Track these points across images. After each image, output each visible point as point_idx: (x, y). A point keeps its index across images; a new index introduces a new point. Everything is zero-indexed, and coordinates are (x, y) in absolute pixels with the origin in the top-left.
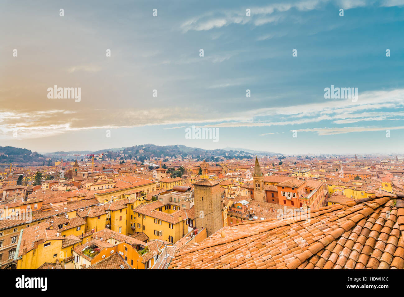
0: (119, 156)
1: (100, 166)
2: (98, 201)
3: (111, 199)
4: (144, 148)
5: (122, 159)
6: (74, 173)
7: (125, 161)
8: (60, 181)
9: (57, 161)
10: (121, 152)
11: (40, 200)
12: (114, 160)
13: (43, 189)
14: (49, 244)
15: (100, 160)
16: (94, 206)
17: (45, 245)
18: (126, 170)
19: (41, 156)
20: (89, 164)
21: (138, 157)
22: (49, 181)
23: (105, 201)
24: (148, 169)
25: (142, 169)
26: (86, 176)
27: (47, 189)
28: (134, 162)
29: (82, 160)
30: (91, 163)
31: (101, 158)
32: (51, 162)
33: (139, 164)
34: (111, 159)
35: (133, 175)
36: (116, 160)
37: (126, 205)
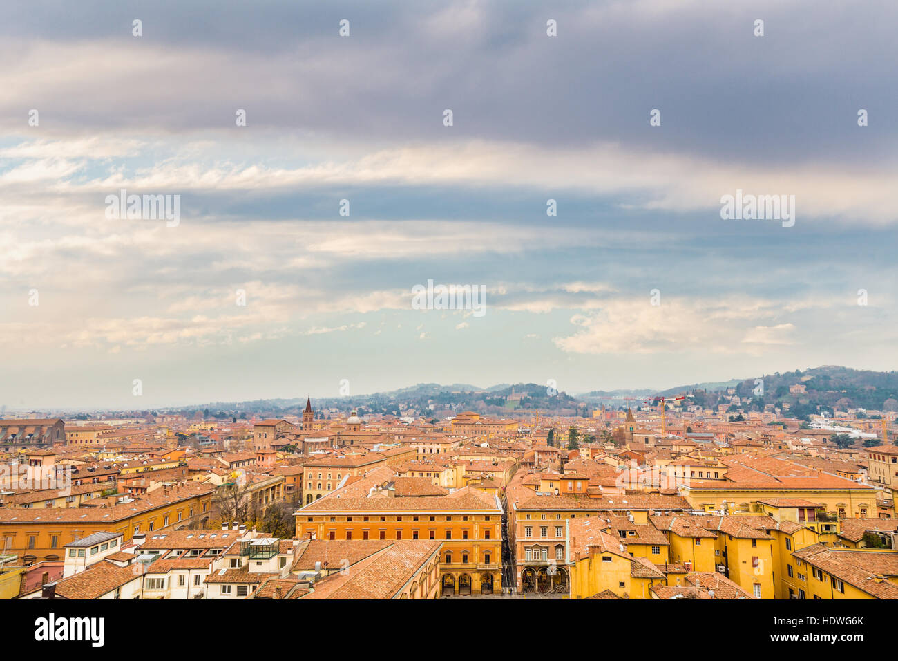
0: (724, 401)
1: (680, 425)
2: (689, 504)
3: (723, 507)
4: (804, 379)
5: (734, 408)
6: (627, 434)
7: (745, 416)
8: (607, 447)
9: (595, 410)
10: (731, 392)
11: (584, 476)
12: (712, 412)
13: (582, 458)
14: (609, 559)
15: (677, 409)
16: (681, 511)
17: (604, 559)
18: (750, 439)
19: (572, 399)
20: (655, 417)
21: (786, 406)
22: (589, 444)
23: (707, 508)
24: (829, 443)
25: (806, 441)
26: (651, 444)
27: (588, 458)
28: (774, 418)
29: (639, 409)
30: (658, 417)
31: (679, 407)
32: (587, 410)
33: (793, 426)
34: (704, 409)
35: (777, 455)
36: (717, 411)
37: (768, 532)
